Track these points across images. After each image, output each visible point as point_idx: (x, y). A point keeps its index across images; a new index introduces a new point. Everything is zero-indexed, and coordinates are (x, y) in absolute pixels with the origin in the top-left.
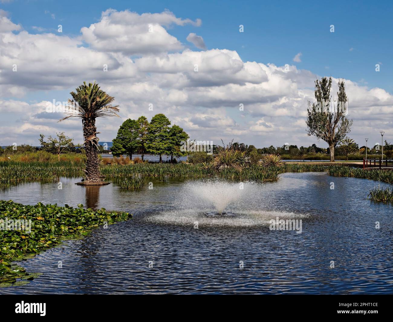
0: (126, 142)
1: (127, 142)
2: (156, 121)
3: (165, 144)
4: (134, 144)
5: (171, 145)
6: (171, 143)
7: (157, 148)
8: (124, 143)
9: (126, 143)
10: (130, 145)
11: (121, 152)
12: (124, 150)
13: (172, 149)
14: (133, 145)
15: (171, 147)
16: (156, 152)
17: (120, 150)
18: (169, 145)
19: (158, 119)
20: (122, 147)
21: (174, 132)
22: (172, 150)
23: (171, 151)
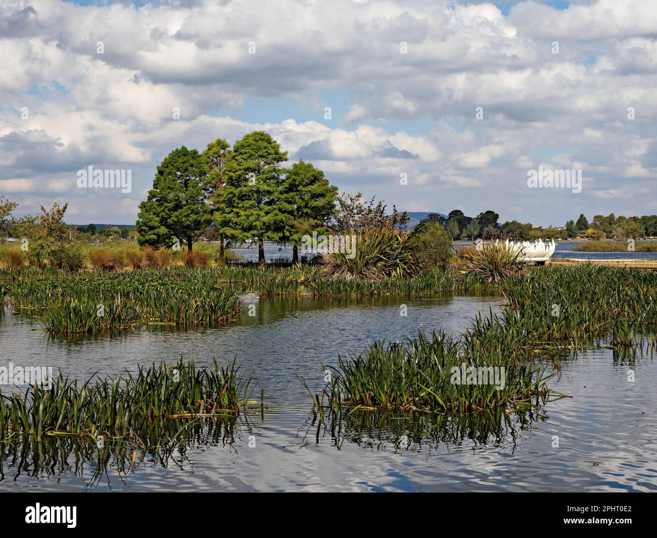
0: (166, 211)
1: (169, 210)
2: (243, 150)
3: (267, 213)
4: (189, 215)
5: (281, 216)
6: (282, 211)
7: (243, 226)
8: (163, 211)
9: (167, 214)
10: (177, 217)
11: (155, 237)
12: (163, 230)
13: (287, 228)
14: (185, 216)
15: (282, 221)
16: (241, 236)
17: (153, 231)
18: (276, 215)
19: (249, 146)
20: (156, 224)
21: (294, 180)
22: (288, 230)
23: (284, 233)
